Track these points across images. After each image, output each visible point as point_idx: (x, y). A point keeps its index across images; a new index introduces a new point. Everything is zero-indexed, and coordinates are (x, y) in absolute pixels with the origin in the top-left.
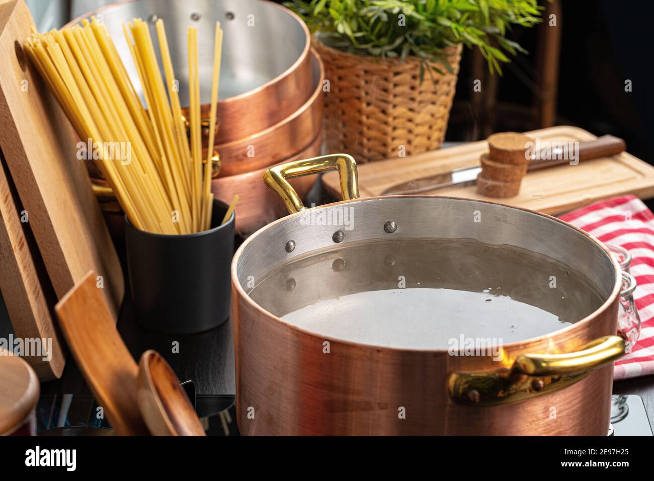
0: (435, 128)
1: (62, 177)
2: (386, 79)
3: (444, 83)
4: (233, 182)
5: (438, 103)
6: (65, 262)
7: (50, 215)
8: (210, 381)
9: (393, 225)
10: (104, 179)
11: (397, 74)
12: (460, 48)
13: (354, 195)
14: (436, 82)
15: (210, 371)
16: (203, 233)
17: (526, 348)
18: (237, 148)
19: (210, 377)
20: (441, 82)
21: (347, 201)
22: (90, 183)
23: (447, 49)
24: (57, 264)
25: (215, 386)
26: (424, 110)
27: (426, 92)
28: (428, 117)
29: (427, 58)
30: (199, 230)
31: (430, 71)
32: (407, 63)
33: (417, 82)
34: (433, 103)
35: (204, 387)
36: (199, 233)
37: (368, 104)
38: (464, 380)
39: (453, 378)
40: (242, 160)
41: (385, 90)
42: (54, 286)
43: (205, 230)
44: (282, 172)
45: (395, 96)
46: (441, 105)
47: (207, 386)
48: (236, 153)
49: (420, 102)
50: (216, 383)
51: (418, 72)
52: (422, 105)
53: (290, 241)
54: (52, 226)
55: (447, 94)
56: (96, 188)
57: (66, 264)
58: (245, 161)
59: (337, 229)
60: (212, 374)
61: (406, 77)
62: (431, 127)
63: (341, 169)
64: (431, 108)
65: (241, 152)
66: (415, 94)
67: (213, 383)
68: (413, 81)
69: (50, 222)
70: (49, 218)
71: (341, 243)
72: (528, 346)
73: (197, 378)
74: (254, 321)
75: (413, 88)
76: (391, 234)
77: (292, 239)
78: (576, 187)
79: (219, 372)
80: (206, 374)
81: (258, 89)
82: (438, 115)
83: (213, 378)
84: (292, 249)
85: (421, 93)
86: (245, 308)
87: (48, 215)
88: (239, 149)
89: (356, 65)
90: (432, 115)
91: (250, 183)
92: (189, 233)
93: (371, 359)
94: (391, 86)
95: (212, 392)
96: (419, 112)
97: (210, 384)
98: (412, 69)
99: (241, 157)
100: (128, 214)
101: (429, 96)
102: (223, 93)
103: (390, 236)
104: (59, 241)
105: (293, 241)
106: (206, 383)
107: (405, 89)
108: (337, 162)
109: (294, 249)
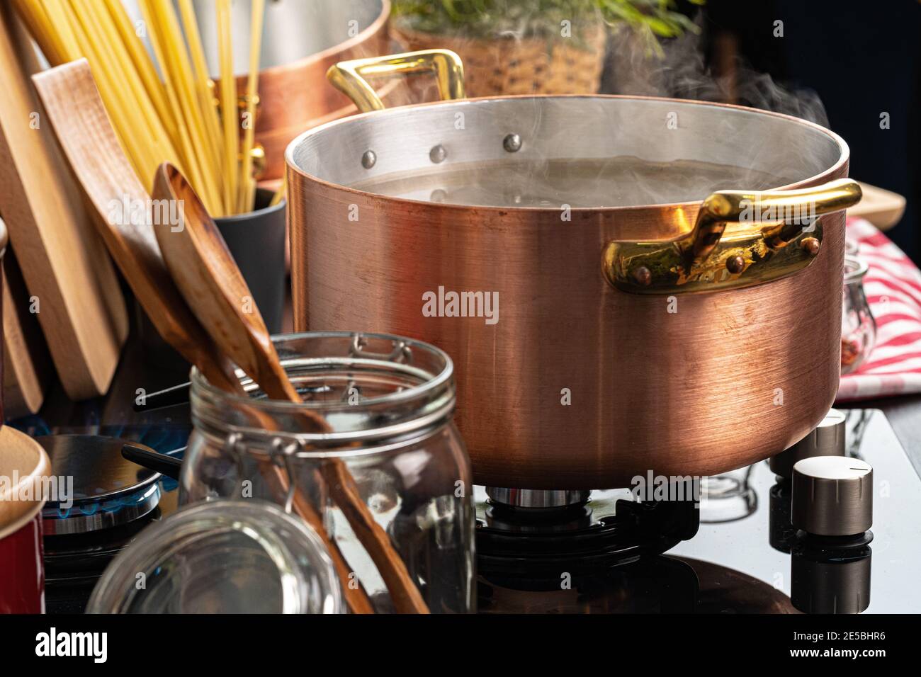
2: (499, 72)
3: (582, 67)
9: (516, 139)
11: (514, 64)
13: (459, 94)
21: (447, 101)
39: (610, 255)
41: (499, 88)
44: (357, 70)
53: (368, 152)
59: (436, 143)
61: (527, 68)
63: (440, 69)
68: (535, 76)
71: (441, 163)
75: (537, 85)
76: (513, 153)
77: (372, 149)
84: (371, 163)
93: (492, 227)
94: (505, 82)
103: (512, 157)
105: (373, 152)
107: (526, 86)
108: (433, 61)
109: (374, 163)
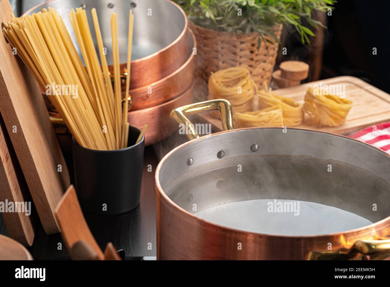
0: (265, 77)
1: (32, 113)
2: (235, 46)
3: (271, 49)
4: (139, 114)
5: (268, 62)
6: (35, 169)
7: (26, 139)
8: (131, 247)
9: (257, 146)
10: (57, 112)
11: (242, 43)
12: (281, 26)
13: (231, 127)
14: (267, 48)
15: (130, 240)
16: (123, 149)
17: (358, 234)
18: (142, 92)
19: (131, 245)
20: (269, 48)
21: (226, 131)
22: (48, 115)
23: (274, 26)
24: (30, 170)
25: (134, 250)
26: (259, 66)
27: (260, 55)
28: (261, 71)
29: (262, 33)
30: (120, 148)
31: (264, 41)
32: (249, 36)
33: (255, 49)
34: (265, 62)
35: (127, 251)
36: (120, 149)
37: (223, 62)
38: (317, 256)
39: (310, 254)
40: (145, 100)
41: (235, 54)
42: (28, 184)
43: (124, 148)
44: (183, 111)
45: (241, 57)
46: (269, 63)
47: (129, 250)
48: (142, 95)
49: (256, 61)
50: (135, 248)
51: (256, 42)
52: (258, 63)
53: (190, 158)
54: (27, 146)
55: (273, 56)
56: (52, 119)
57: (36, 171)
58: (148, 100)
59: (220, 150)
60: (132, 242)
61: (247, 45)
62: (262, 77)
63: (222, 109)
64: (263, 65)
65: (145, 94)
66: (253, 56)
67: (133, 249)
68: (252, 47)
69: (26, 143)
70: (25, 141)
71: (222, 158)
72: (359, 233)
73: (122, 245)
74: (173, 215)
75: (252, 52)
76: (255, 153)
77: (192, 157)
78: (357, 117)
79: (136, 241)
80: (128, 242)
81: (156, 54)
82: (267, 69)
83: (132, 245)
84: (191, 163)
85: (257, 55)
86: (167, 205)
87: (25, 138)
88: (144, 93)
89: (216, 37)
90: (264, 69)
91: (151, 114)
92: (114, 149)
93: (255, 242)
94: (238, 51)
95: (132, 255)
96: (255, 68)
97: (130, 249)
98: (252, 40)
99: (145, 98)
100: (74, 136)
101: (262, 57)
102: (134, 57)
103: (254, 153)
104: (32, 155)
105: (192, 158)
106: (128, 249)
107: (247, 52)
108: (219, 105)
109: (193, 163)
